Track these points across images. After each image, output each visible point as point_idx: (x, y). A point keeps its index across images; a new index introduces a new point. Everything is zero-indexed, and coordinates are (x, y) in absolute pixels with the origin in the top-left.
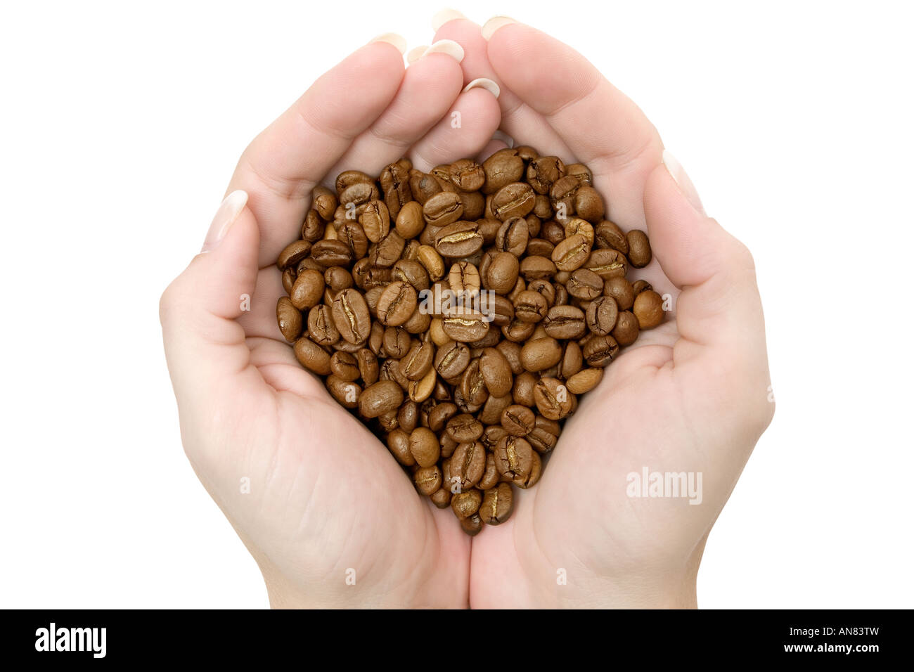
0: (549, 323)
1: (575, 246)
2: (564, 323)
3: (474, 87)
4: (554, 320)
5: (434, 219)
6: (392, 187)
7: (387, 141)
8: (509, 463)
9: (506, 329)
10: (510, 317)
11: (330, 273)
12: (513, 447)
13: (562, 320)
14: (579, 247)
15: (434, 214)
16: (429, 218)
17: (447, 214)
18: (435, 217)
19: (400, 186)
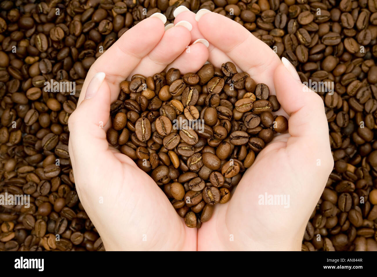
0: (232, 138)
1: (247, 103)
2: (239, 139)
3: (197, 42)
4: (235, 137)
5: (175, 93)
6: (158, 82)
7: (156, 62)
8: (210, 199)
9: (209, 140)
10: (211, 135)
11: (129, 114)
12: (210, 192)
13: (238, 137)
14: (249, 104)
15: (175, 91)
16: (173, 93)
17: (180, 89)
18: (175, 92)
19: (162, 82)
